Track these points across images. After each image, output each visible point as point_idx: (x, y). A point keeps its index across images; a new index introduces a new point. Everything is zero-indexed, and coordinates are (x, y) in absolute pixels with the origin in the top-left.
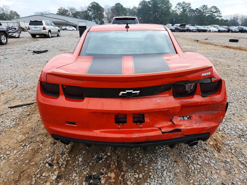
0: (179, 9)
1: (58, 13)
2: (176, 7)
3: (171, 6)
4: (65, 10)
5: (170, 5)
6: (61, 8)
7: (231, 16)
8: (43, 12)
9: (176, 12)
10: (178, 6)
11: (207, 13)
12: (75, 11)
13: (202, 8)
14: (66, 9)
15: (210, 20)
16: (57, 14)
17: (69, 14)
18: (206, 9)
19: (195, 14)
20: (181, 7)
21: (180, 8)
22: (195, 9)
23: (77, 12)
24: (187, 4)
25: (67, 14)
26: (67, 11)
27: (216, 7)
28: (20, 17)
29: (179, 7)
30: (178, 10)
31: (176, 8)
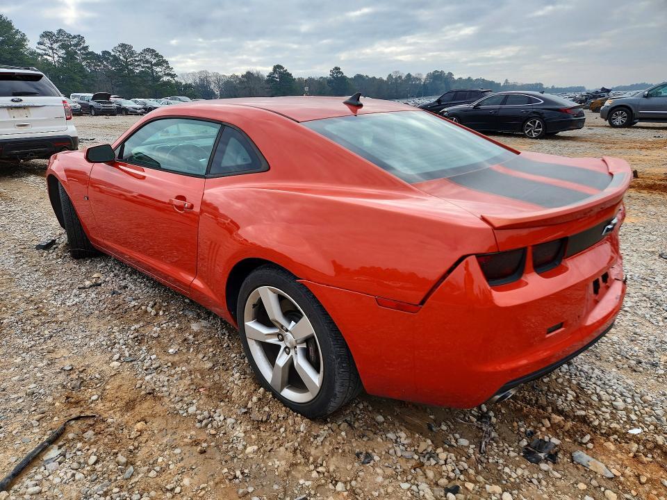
0: (51, 48)
2: (39, 43)
3: (25, 41)
5: (18, 37)
7: (193, 74)
9: (45, 57)
10: (46, 41)
11: (138, 65)
13: (119, 51)
15: (150, 83)
18: (132, 53)
19: (105, 66)
20: (58, 44)
21: (55, 46)
22: (99, 52)
24: (73, 38)
27: (154, 51)
29: (52, 44)
30: (51, 51)
31: (42, 47)
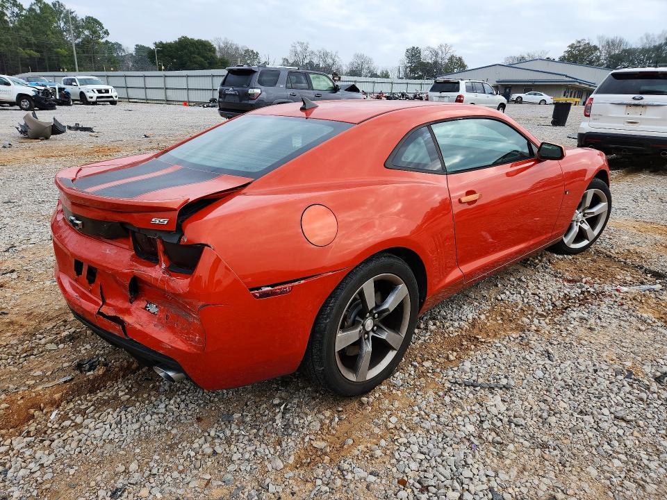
1: (567, 55)
4: (590, 47)
6: (579, 42)
8: (526, 56)
12: (623, 47)
14: (594, 42)
16: (563, 60)
17: (598, 58)
23: (625, 51)
25: (593, 57)
26: (596, 48)
28: (467, 69)
